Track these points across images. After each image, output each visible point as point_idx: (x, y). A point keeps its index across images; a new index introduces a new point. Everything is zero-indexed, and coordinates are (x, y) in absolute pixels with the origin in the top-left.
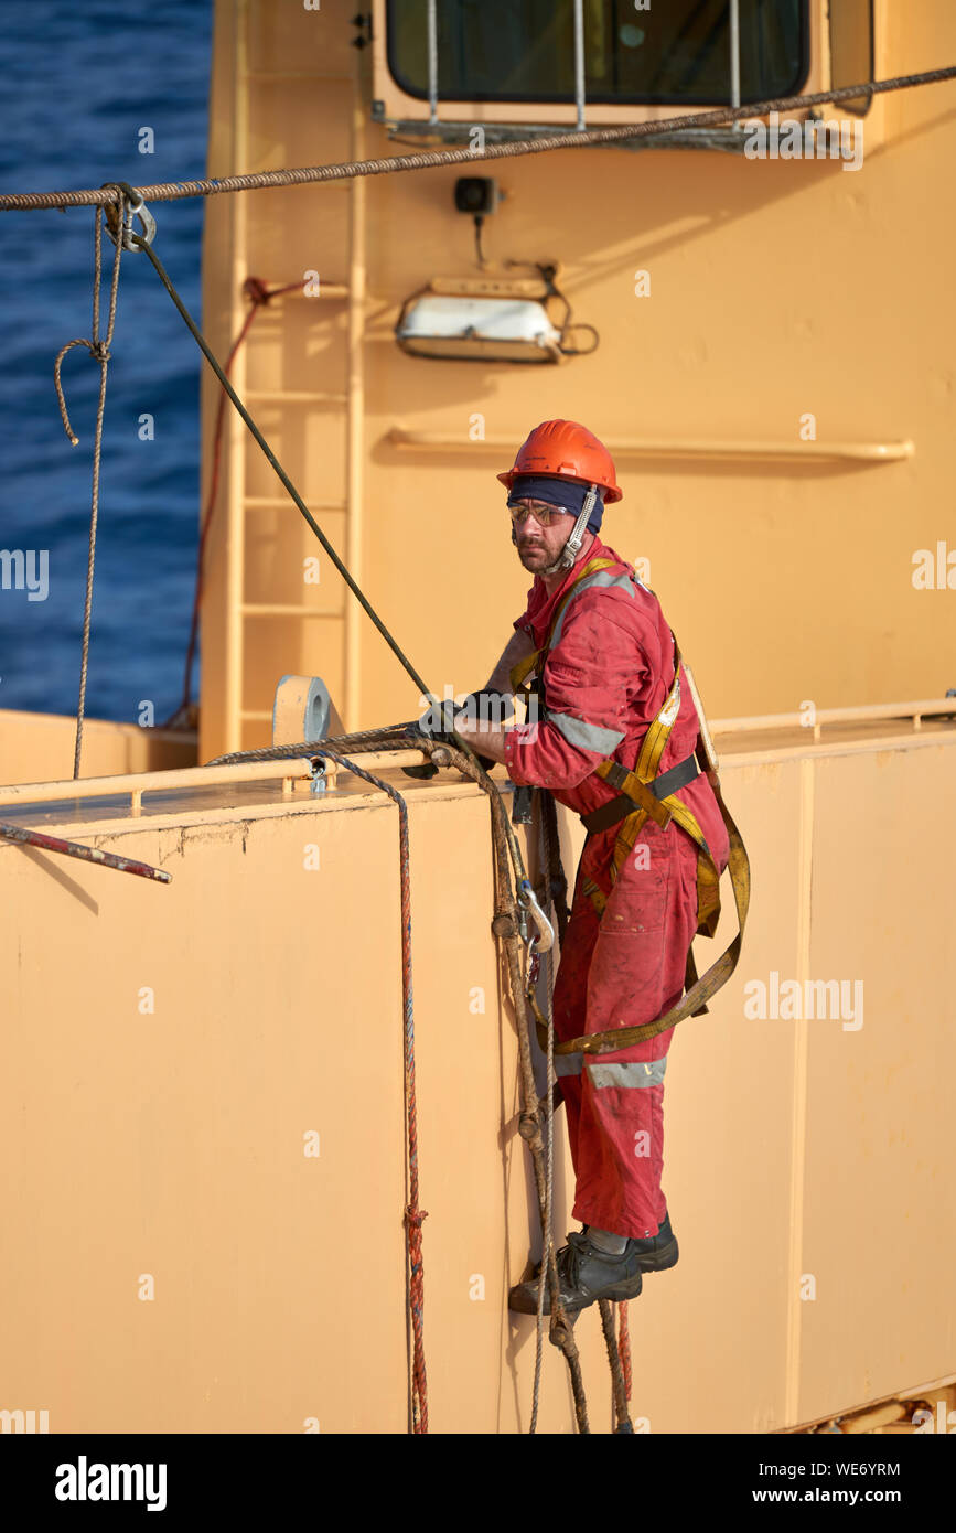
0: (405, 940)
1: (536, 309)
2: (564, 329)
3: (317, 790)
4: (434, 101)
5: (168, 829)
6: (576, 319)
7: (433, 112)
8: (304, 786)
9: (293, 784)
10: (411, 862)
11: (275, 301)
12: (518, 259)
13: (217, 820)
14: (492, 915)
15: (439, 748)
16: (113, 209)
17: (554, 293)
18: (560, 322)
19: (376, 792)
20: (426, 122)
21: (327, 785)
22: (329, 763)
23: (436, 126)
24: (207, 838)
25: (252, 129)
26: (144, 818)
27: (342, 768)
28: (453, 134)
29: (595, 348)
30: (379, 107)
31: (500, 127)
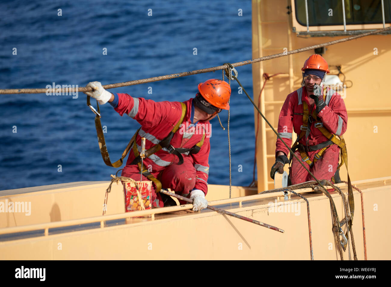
0: (310, 236)
1: (337, 77)
2: (344, 82)
3: (286, 199)
4: (308, 26)
5: (249, 210)
6: (346, 79)
7: (308, 29)
8: (283, 198)
9: (280, 198)
10: (311, 216)
11: (271, 79)
12: (331, 64)
13: (261, 207)
14: (332, 226)
15: (316, 187)
16: (227, 70)
17: (341, 73)
18: (343, 80)
19: (301, 198)
20: (306, 32)
21: (288, 197)
22: (289, 192)
23: (309, 33)
24: (259, 212)
25: (263, 36)
26: (243, 208)
27: (292, 193)
28: (313, 34)
29: (351, 86)
30: (294, 29)
31: (325, 32)
